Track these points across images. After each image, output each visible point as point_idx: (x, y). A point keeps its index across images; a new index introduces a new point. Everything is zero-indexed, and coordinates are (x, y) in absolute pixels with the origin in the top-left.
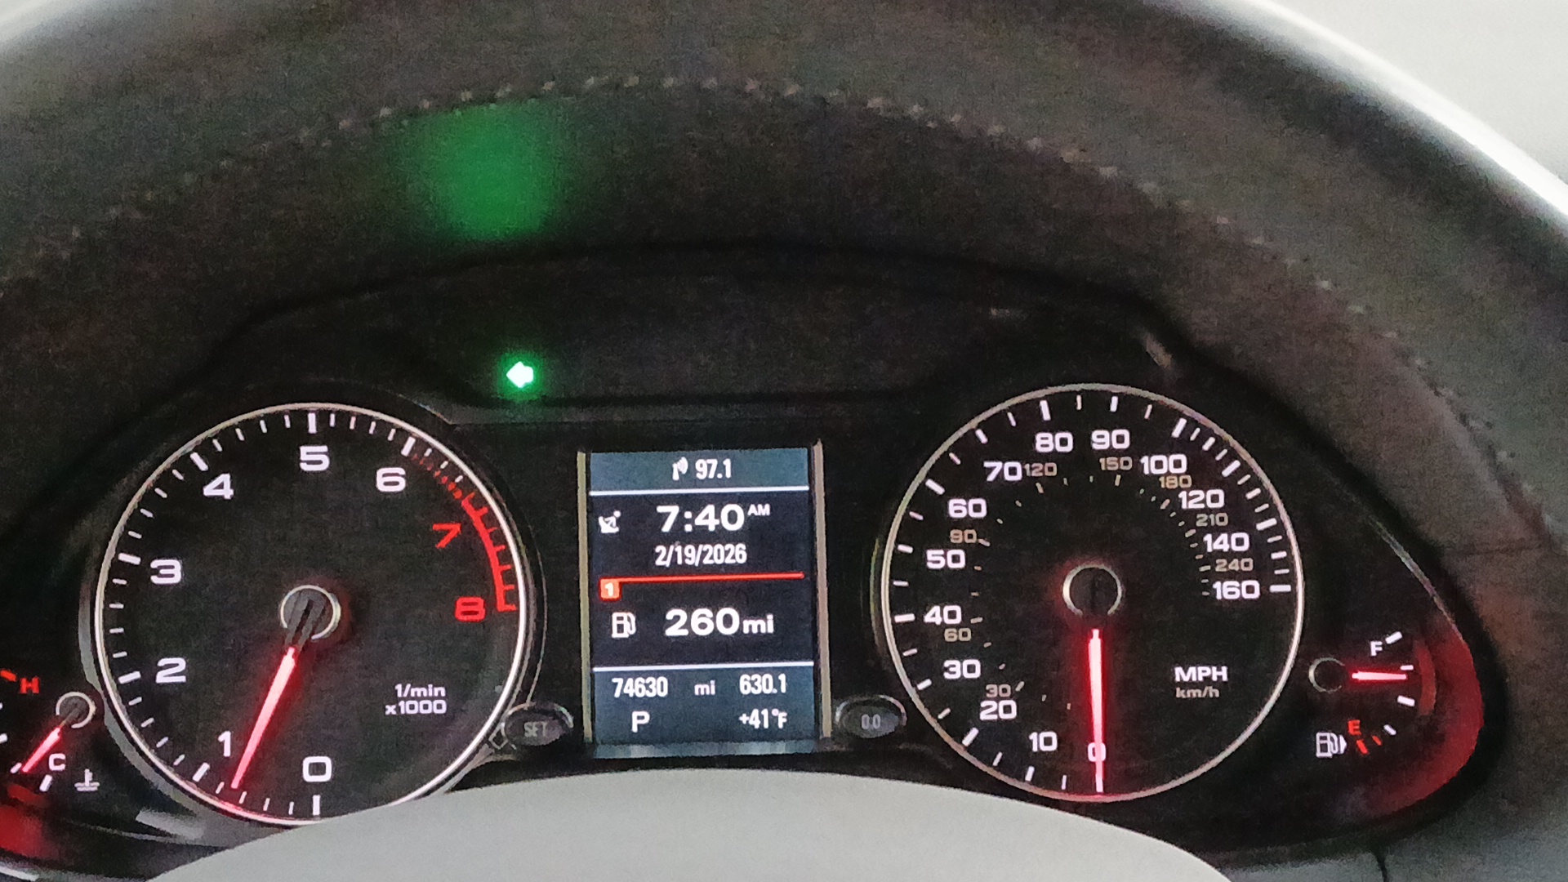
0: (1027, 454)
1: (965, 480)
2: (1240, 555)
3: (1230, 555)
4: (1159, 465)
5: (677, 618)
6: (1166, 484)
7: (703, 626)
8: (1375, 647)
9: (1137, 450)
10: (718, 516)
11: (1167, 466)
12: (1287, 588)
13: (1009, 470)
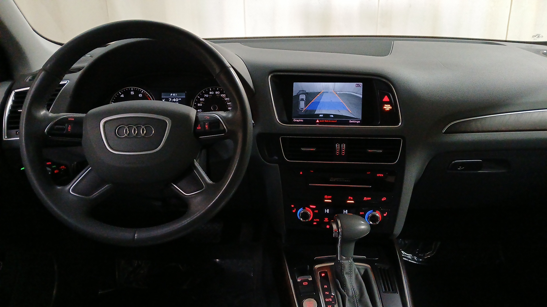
0: (209, 94)
1: (202, 97)
3: (230, 105)
4: (222, 95)
6: (223, 97)
9: (221, 94)
10: (175, 100)
11: (223, 95)
13: (207, 96)
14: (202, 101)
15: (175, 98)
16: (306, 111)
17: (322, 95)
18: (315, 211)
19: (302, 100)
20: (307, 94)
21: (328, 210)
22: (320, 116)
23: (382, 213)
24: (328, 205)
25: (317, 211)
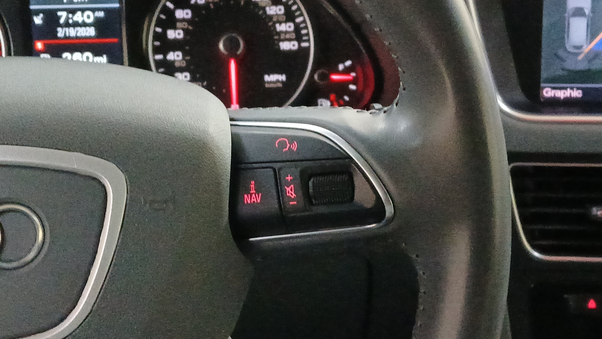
1: (182, 3)
2: (290, 32)
3: (286, 32)
5: (67, 57)
6: (261, 5)
8: (341, 67)
10: (83, 16)
12: (307, 44)
14: (183, 20)
15: (83, 10)
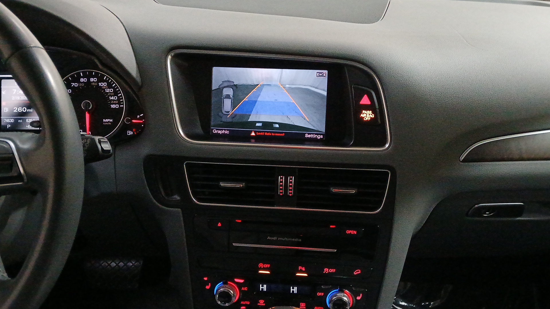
0: (79, 82)
2: (115, 100)
3: (114, 100)
4: (102, 84)
5: (16, 109)
7: (20, 110)
8: (138, 116)
9: (98, 82)
11: (103, 84)
12: (123, 106)
13: (75, 85)
16: (234, 116)
17: (260, 90)
18: (243, 289)
19: (228, 97)
20: (235, 87)
21: (265, 286)
22: (257, 125)
23: (355, 294)
24: (264, 279)
25: (246, 289)
